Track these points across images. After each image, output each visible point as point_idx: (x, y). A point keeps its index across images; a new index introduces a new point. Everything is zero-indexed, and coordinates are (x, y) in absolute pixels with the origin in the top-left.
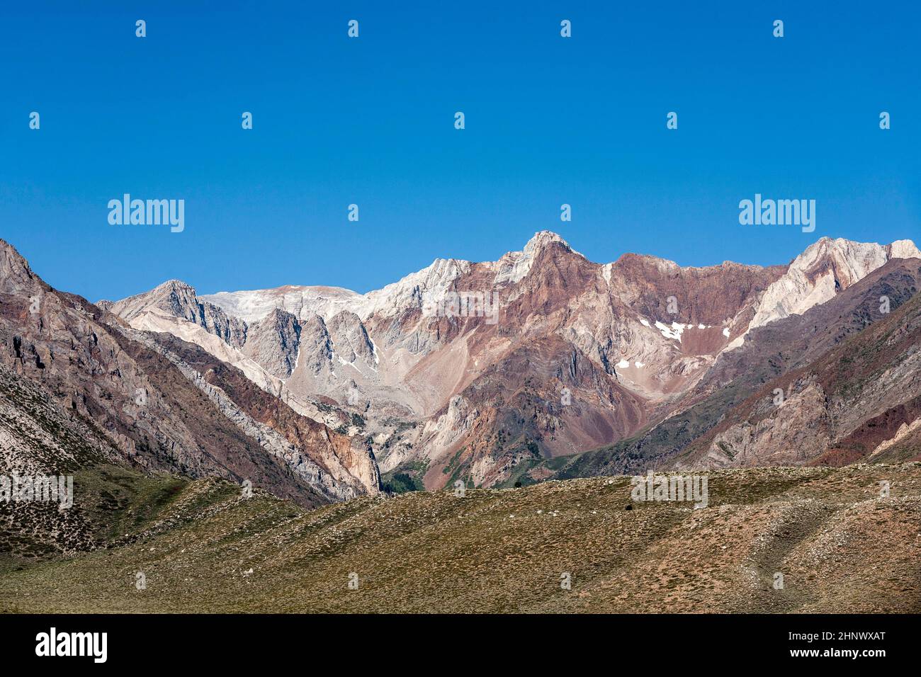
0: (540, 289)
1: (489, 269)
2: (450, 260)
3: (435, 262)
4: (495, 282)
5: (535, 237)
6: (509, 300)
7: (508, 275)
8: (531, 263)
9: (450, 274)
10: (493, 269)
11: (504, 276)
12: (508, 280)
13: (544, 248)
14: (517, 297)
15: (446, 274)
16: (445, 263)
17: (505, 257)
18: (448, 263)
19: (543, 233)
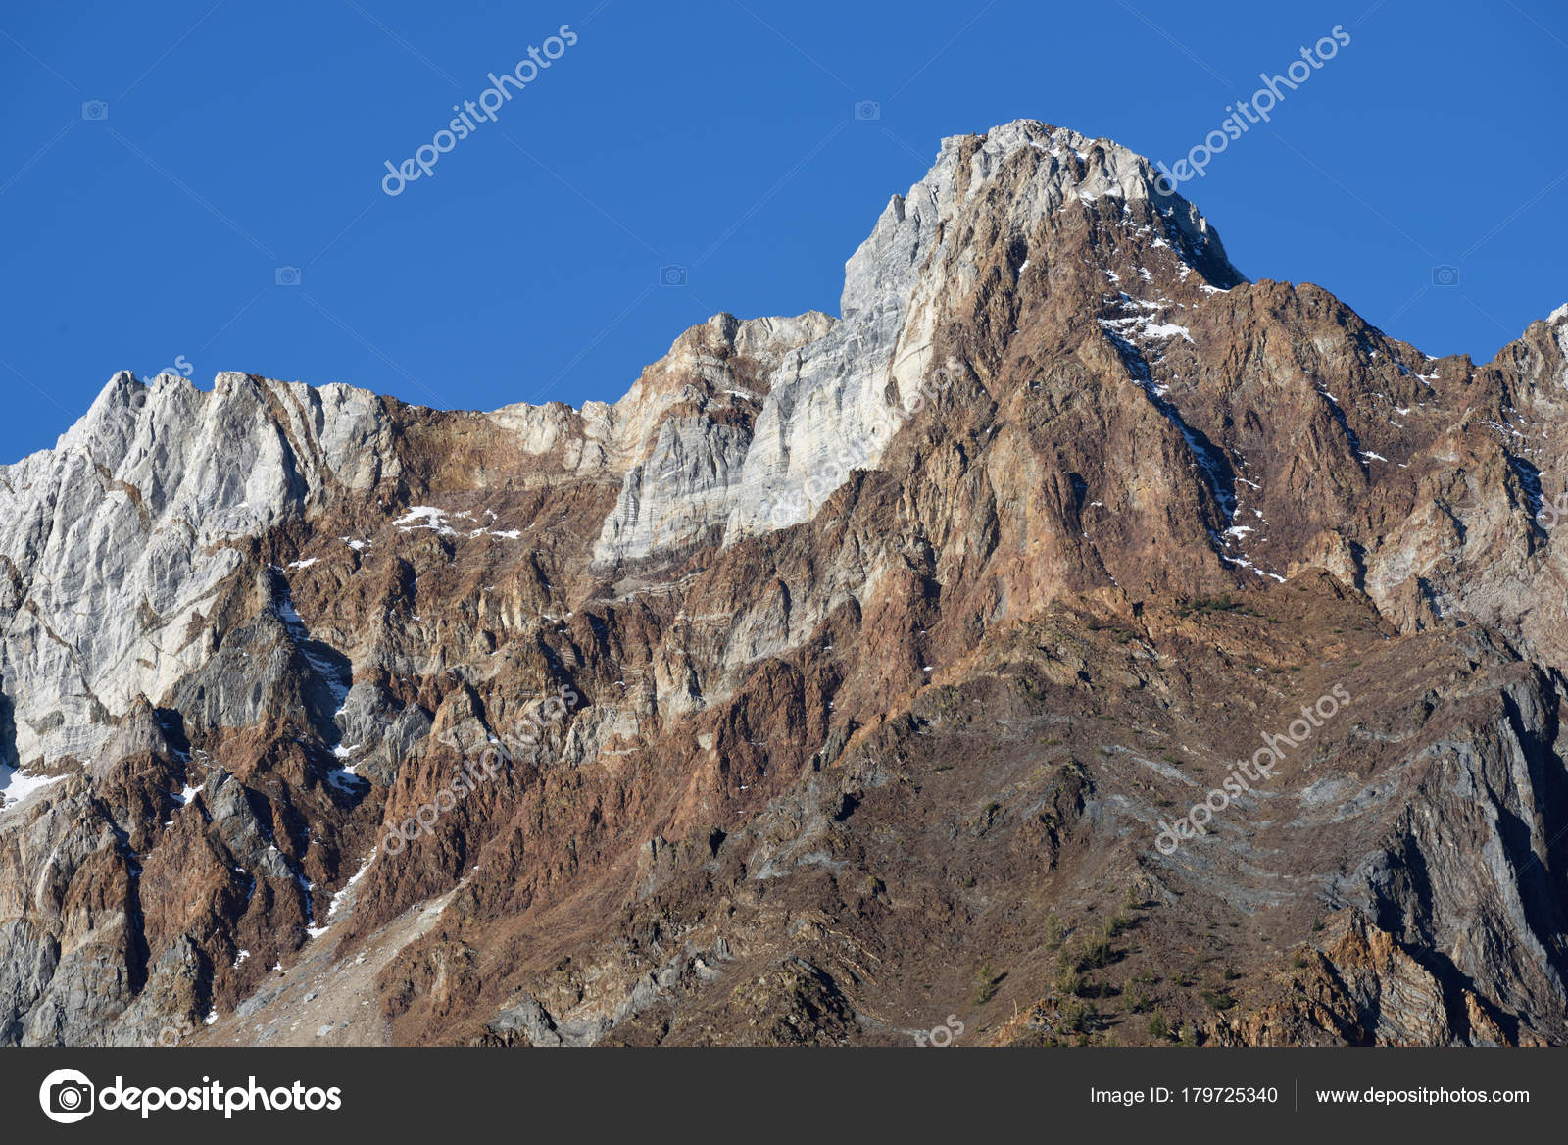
0: (1002, 563)
1: (552, 462)
2: (228, 382)
3: (101, 402)
4: (602, 554)
5: (943, 174)
6: (739, 654)
7: (716, 494)
8: (911, 368)
9: (230, 487)
10: (583, 459)
11: (685, 505)
12: (717, 533)
13: (1018, 251)
14: (806, 625)
15: (194, 484)
16: (186, 406)
17: (681, 359)
18: (215, 401)
19: (1006, 138)
